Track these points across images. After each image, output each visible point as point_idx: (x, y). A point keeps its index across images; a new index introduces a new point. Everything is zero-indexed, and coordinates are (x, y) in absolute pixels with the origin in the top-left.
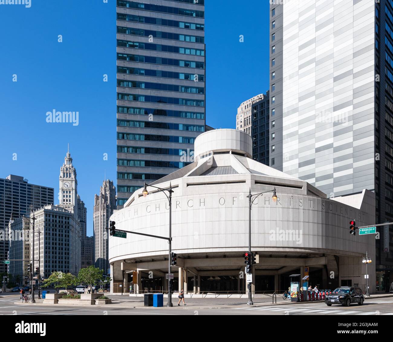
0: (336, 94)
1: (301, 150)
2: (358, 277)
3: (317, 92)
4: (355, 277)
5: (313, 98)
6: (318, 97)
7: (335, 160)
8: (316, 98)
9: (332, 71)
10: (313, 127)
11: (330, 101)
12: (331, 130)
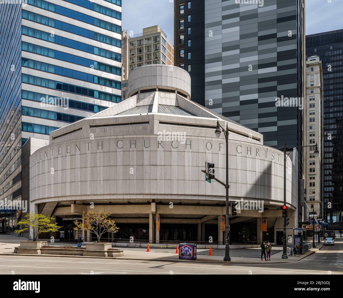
0: (260, 53)
1: (225, 100)
2: (291, 229)
3: (241, 47)
4: (289, 229)
5: (237, 52)
6: (243, 51)
7: (261, 116)
8: (241, 52)
9: (256, 30)
10: (237, 79)
11: (254, 58)
12: (256, 86)
